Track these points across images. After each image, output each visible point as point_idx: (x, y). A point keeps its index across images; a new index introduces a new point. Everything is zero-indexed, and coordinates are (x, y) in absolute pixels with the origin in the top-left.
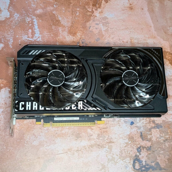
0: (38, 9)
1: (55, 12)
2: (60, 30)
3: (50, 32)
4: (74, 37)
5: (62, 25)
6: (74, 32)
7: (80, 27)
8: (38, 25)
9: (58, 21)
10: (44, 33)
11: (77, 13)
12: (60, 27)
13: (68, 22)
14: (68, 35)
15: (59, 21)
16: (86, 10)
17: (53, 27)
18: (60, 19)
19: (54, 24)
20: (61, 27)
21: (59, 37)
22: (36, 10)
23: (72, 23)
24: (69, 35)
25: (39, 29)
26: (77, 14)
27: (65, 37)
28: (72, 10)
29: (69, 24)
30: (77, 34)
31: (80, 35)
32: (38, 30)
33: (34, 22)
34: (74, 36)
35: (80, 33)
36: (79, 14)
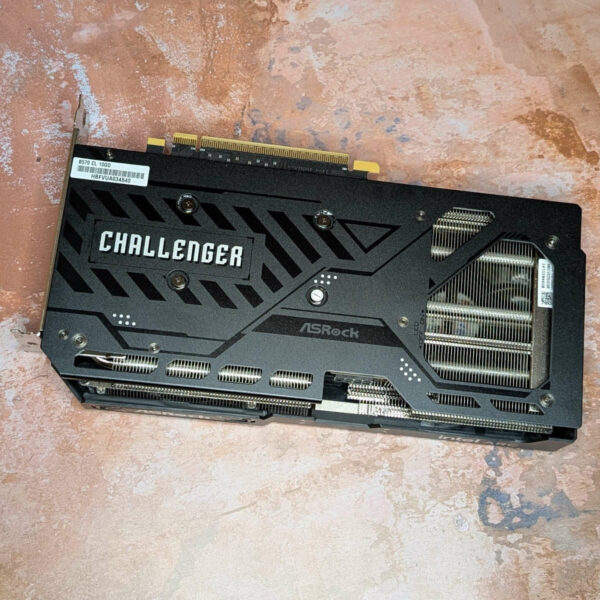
0: (84, 25)
1: (141, 27)
2: (169, 89)
3: (134, 101)
4: (222, 107)
5: (175, 69)
6: (218, 89)
7: (238, 68)
8: (90, 82)
9: (159, 57)
10: (117, 107)
11: (217, 20)
12: (167, 76)
13: (193, 55)
14: (200, 103)
15: (161, 55)
16: (251, 6)
17: (144, 81)
18: (164, 49)
19: (145, 72)
20: (170, 79)
21: (169, 112)
22: (74, 31)
23: (208, 58)
24: (202, 100)
25: (96, 96)
26: (221, 24)
27: (190, 110)
28: (201, 12)
29: (199, 63)
30: (231, 94)
31: (243, 96)
32: (93, 97)
33: (75, 71)
34: (219, 102)
35: (239, 91)
36: (228, 24)
